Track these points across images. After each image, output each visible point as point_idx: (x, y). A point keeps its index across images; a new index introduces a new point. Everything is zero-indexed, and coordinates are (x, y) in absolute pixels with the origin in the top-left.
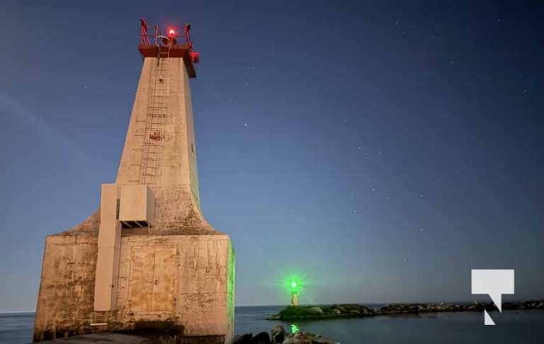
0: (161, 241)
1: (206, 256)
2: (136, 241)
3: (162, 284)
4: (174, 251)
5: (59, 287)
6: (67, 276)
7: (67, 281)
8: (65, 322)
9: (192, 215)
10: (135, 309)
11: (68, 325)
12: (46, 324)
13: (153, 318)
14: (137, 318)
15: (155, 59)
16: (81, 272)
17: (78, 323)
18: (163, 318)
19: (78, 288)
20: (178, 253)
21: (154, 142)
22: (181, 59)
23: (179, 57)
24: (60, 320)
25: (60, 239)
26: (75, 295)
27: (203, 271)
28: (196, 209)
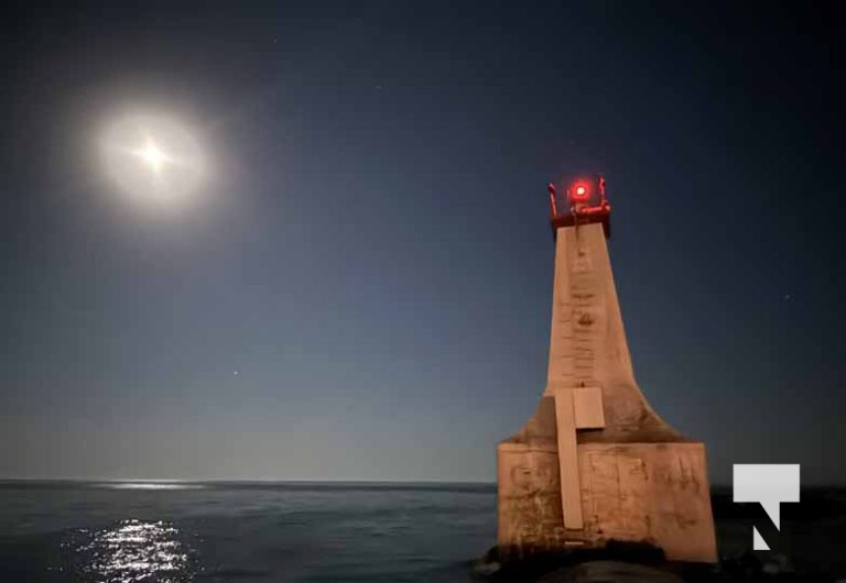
0: (623, 451)
1: (679, 467)
2: (594, 449)
3: (631, 500)
4: (639, 461)
5: (519, 498)
6: (526, 487)
7: (526, 492)
8: (529, 536)
9: (645, 415)
10: (603, 526)
11: (533, 540)
12: (510, 537)
13: (625, 538)
14: (607, 536)
15: (573, 228)
16: (540, 483)
17: (543, 538)
18: (639, 538)
19: (537, 500)
20: (644, 465)
21: (584, 328)
22: (600, 225)
23: (598, 222)
24: (525, 533)
25: (513, 447)
26: (535, 508)
27: (677, 487)
28: (648, 408)
